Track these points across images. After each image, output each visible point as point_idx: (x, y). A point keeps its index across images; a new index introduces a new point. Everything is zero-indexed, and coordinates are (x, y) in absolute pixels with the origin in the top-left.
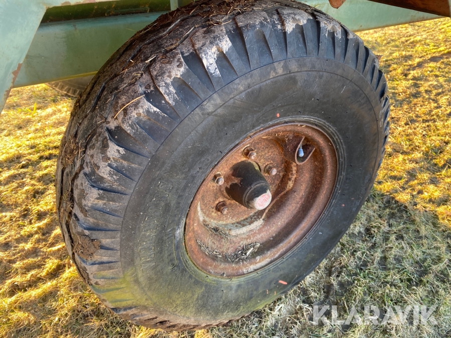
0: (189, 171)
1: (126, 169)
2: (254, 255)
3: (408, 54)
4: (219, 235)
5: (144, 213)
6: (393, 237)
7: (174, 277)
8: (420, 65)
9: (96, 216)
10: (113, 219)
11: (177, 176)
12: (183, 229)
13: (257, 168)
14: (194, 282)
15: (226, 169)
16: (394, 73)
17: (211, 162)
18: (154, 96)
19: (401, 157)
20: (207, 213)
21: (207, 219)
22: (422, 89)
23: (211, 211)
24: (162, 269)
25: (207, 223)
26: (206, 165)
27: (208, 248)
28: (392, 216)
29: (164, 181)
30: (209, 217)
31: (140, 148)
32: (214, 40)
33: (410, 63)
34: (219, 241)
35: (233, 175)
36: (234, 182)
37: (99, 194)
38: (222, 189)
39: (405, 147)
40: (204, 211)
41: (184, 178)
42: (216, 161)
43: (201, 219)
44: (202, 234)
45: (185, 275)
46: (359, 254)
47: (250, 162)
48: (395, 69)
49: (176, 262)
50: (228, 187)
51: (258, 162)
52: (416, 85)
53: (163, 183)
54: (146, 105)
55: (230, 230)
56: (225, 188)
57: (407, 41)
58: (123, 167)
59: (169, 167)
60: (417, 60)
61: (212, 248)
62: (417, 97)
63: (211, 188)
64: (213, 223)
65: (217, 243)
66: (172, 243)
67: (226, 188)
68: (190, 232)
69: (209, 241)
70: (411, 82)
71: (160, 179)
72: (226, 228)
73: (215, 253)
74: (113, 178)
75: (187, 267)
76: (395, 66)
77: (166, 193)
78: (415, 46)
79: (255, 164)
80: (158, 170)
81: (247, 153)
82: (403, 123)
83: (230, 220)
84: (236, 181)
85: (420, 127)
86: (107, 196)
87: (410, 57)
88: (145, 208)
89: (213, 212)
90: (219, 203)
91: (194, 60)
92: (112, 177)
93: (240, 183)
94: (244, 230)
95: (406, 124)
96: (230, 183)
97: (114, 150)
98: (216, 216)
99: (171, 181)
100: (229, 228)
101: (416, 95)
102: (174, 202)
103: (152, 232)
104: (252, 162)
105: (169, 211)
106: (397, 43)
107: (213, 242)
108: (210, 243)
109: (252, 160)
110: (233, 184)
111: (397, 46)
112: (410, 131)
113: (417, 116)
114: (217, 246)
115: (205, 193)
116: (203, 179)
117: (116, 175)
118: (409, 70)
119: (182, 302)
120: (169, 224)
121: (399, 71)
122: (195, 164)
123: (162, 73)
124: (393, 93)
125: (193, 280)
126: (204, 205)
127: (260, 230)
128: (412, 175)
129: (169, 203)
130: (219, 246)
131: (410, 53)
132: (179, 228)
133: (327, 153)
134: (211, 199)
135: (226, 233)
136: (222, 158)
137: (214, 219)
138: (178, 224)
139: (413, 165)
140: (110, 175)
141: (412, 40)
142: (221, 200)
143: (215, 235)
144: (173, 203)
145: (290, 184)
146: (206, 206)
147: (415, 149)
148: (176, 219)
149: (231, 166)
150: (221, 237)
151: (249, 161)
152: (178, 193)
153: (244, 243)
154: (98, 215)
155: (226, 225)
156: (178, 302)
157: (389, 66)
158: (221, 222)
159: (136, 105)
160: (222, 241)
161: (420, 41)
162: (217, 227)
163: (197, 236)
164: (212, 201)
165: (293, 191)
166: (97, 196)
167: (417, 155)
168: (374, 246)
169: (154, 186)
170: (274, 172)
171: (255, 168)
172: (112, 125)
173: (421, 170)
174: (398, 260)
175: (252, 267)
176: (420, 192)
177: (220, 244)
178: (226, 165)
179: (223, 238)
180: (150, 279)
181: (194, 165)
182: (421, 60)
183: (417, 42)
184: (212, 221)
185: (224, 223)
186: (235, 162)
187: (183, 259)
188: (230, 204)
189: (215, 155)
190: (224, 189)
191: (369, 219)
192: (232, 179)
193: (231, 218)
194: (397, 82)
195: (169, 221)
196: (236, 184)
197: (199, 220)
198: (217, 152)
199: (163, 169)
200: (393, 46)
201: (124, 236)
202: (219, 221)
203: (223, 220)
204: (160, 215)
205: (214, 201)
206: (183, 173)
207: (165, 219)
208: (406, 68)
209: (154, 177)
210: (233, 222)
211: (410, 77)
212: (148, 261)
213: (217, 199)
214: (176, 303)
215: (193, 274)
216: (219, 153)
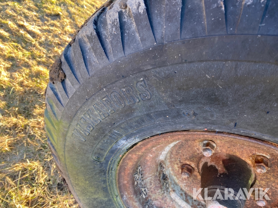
0: (180, 101)
1: (129, 33)
4: (162, 184)
5: (106, 91)
7: (92, 167)
9: (76, 52)
10: (83, 69)
11: (163, 92)
12: (129, 145)
13: (250, 182)
14: (104, 188)
15: (224, 150)
17: (213, 123)
20: (173, 160)
21: (168, 163)
23: (177, 162)
24: (86, 151)
25: (164, 165)
26: (205, 119)
27: (143, 180)
29: (146, 83)
30: (171, 164)
31: (159, 23)
34: (156, 187)
35: (224, 161)
36: (217, 167)
37: (91, 34)
38: (202, 160)
40: (172, 156)
41: (168, 104)
42: (220, 128)
43: (162, 158)
44: (149, 167)
45: (101, 175)
47: (251, 171)
49: (103, 160)
50: (209, 164)
51: (259, 179)
53: (145, 83)
55: (174, 191)
56: (206, 161)
58: (129, 29)
59: (165, 73)
61: (145, 184)
63: (196, 148)
64: (168, 171)
65: (153, 186)
66: (111, 143)
67: (206, 163)
68: (135, 155)
69: (149, 178)
71: (145, 76)
72: (172, 186)
73: (143, 190)
74: (112, 30)
75: (108, 173)
77: (139, 96)
79: (253, 176)
80: (152, 65)
81: (259, 162)
83: (183, 185)
84: (220, 168)
86: (95, 43)
88: (110, 88)
89: (177, 164)
90: (189, 165)
92: (112, 27)
93: (221, 174)
94: (183, 204)
96: (213, 164)
98: (176, 170)
99: (153, 91)
100: (175, 189)
102: (140, 114)
103: (100, 115)
104: (253, 172)
105: (128, 116)
107: (151, 182)
108: (148, 180)
109: (255, 171)
110: (215, 167)
114: (151, 188)
115: (187, 146)
116: (188, 128)
117: (116, 29)
119: (83, 188)
120: (119, 126)
122: (194, 103)
125: (104, 186)
126: (177, 152)
129: (134, 110)
130: (152, 190)
132: (126, 140)
134: (186, 155)
135: (168, 188)
136: (229, 134)
137: (173, 170)
138: (128, 137)
140: (113, 23)
142: (193, 165)
143: (159, 180)
144: (137, 114)
146: (177, 155)
148: (131, 131)
149: (231, 153)
150: (161, 186)
151: (252, 169)
152: (150, 110)
154: (77, 53)
155: (176, 184)
156: (80, 184)
158: (175, 178)
160: (158, 190)
162: (168, 177)
163: (144, 164)
164: (185, 157)
166: (89, 34)
169: (134, 78)
171: (248, 180)
177: (155, 190)
178: (228, 148)
179: (162, 189)
180: (73, 146)
181: (192, 103)
184: (170, 169)
185: (177, 181)
186: (238, 154)
187: (110, 164)
188: (196, 176)
189: (226, 120)
190: (204, 162)
192: (219, 163)
193: (185, 184)
195: (122, 123)
196: (217, 170)
197: (157, 156)
198: (232, 120)
199: (158, 70)
201: (79, 92)
202: (175, 176)
203: (178, 178)
204: (118, 110)
205: (186, 159)
206: (171, 96)
207: (120, 119)
209: (142, 67)
210: (183, 189)
212: (81, 133)
213: (191, 161)
214: (79, 183)
215: (108, 182)
216: (232, 124)
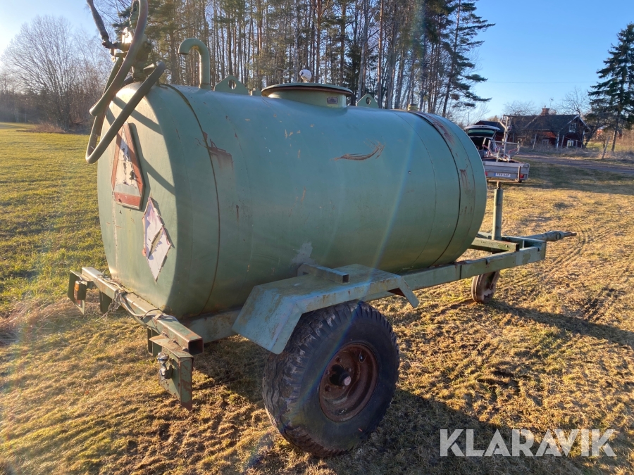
2: (344, 413)
3: (434, 303)
6: (420, 416)
8: (443, 312)
15: (330, 367)
16: (424, 319)
18: (314, 334)
19: (427, 375)
22: (444, 330)
28: (420, 406)
30: (323, 394)
32: (330, 316)
33: (436, 310)
35: (333, 371)
39: (430, 368)
46: (401, 425)
47: (339, 365)
48: (425, 316)
50: (331, 377)
52: (440, 328)
54: (312, 337)
57: (434, 293)
60: (442, 308)
62: (440, 336)
64: (325, 398)
70: (436, 325)
72: (330, 401)
73: (327, 409)
76: (425, 313)
78: (440, 296)
79: (341, 365)
81: (338, 360)
82: (429, 354)
84: (334, 373)
85: (440, 356)
87: (436, 306)
89: (324, 391)
91: (325, 322)
94: (339, 402)
95: (432, 355)
97: (302, 352)
101: (440, 334)
106: (427, 294)
108: (325, 405)
111: (427, 297)
112: (434, 359)
113: (439, 349)
117: (302, 361)
118: (435, 316)
121: (428, 317)
123: (315, 327)
124: (423, 334)
127: (346, 402)
128: (433, 384)
131: (436, 303)
133: (372, 358)
135: (330, 403)
139: (433, 379)
140: (300, 361)
141: (438, 292)
142: (327, 385)
145: (358, 377)
147: (437, 369)
153: (339, 408)
157: (421, 313)
159: (309, 337)
161: (444, 292)
165: (360, 380)
167: (437, 373)
168: (409, 421)
170: (350, 370)
171: (342, 367)
172: (300, 344)
173: (439, 382)
174: (422, 426)
175: (345, 419)
176: (437, 394)
177: (329, 406)
182: (444, 308)
183: (442, 293)
186: (333, 365)
188: (332, 387)
190: (329, 378)
191: (407, 409)
194: (426, 326)
200: (424, 297)
205: (324, 385)
208: (433, 314)
211: (436, 321)
